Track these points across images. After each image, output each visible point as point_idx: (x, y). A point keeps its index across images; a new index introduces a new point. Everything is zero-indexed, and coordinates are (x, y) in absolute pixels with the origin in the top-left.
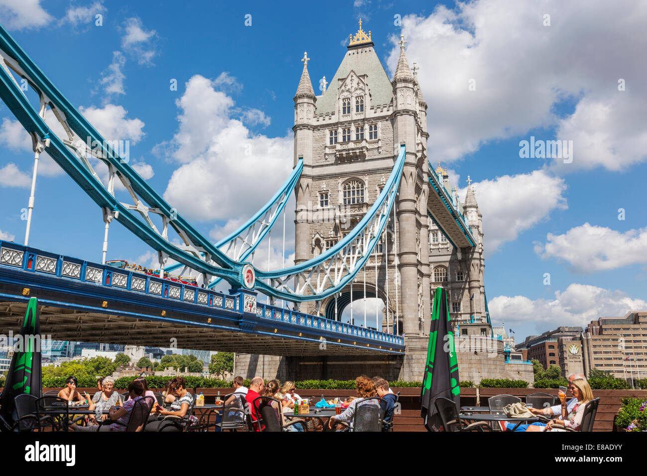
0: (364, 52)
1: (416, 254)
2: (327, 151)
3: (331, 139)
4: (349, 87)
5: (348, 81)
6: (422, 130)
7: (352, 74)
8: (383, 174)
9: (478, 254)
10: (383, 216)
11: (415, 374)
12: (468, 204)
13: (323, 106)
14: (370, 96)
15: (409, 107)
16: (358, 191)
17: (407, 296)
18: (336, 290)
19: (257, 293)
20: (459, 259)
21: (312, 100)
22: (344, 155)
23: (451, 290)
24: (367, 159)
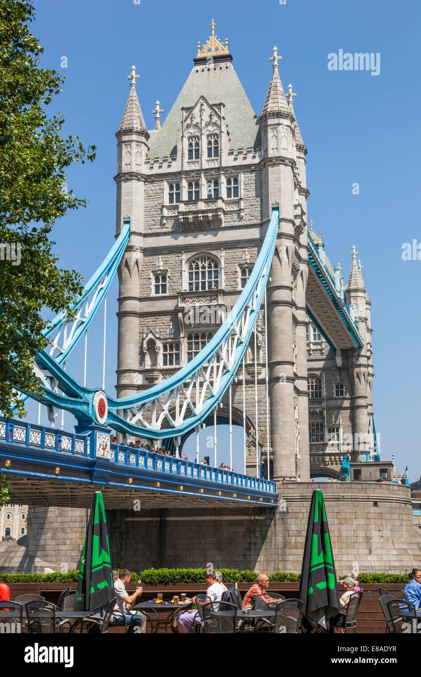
0: (218, 69)
1: (292, 364)
2: (166, 213)
3: (171, 195)
4: (197, 120)
5: (196, 111)
6: (300, 186)
7: (201, 101)
8: (247, 249)
9: (366, 359)
10: (252, 311)
11: (291, 533)
12: (352, 287)
13: (159, 146)
14: (228, 133)
15: (283, 154)
16: (210, 272)
17: (280, 424)
18: (199, 420)
19: (111, 431)
20: (338, 365)
21: (143, 138)
22: (191, 220)
23: (327, 410)
24: (223, 225)
